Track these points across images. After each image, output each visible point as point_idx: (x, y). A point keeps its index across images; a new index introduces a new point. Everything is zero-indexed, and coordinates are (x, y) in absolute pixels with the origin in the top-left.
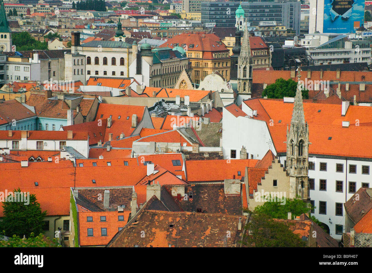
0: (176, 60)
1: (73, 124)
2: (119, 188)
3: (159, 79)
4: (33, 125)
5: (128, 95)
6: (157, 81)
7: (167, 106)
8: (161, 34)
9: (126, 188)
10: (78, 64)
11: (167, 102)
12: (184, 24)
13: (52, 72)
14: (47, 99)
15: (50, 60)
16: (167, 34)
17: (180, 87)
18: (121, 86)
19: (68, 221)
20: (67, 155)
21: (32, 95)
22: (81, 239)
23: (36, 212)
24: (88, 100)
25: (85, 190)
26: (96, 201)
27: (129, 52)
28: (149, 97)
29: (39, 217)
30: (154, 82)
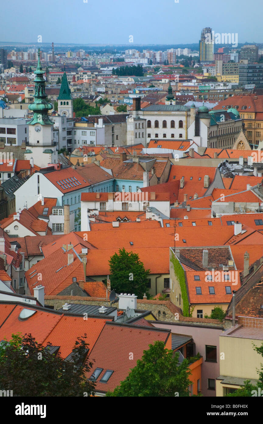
0: (231, 122)
1: (148, 186)
2: (215, 248)
3: (215, 140)
4: (111, 187)
5: (191, 156)
6: (214, 143)
7: (231, 166)
8: (202, 96)
9: (222, 248)
10: (139, 128)
11: (231, 163)
12: (222, 86)
13: (115, 136)
14: (122, 162)
15: (113, 125)
16: (207, 97)
17: (238, 148)
18: (180, 148)
19: (169, 279)
20: (153, 216)
21: (108, 159)
22: (190, 297)
23: (140, 270)
24: (160, 162)
25: (183, 249)
26: (195, 260)
27: (187, 115)
28: (211, 158)
29: (143, 275)
30: (211, 143)
